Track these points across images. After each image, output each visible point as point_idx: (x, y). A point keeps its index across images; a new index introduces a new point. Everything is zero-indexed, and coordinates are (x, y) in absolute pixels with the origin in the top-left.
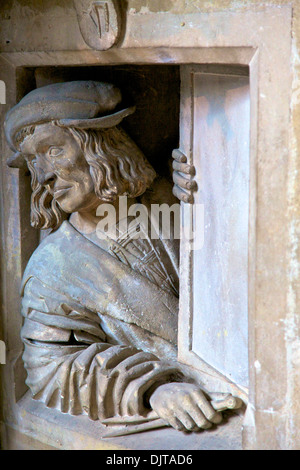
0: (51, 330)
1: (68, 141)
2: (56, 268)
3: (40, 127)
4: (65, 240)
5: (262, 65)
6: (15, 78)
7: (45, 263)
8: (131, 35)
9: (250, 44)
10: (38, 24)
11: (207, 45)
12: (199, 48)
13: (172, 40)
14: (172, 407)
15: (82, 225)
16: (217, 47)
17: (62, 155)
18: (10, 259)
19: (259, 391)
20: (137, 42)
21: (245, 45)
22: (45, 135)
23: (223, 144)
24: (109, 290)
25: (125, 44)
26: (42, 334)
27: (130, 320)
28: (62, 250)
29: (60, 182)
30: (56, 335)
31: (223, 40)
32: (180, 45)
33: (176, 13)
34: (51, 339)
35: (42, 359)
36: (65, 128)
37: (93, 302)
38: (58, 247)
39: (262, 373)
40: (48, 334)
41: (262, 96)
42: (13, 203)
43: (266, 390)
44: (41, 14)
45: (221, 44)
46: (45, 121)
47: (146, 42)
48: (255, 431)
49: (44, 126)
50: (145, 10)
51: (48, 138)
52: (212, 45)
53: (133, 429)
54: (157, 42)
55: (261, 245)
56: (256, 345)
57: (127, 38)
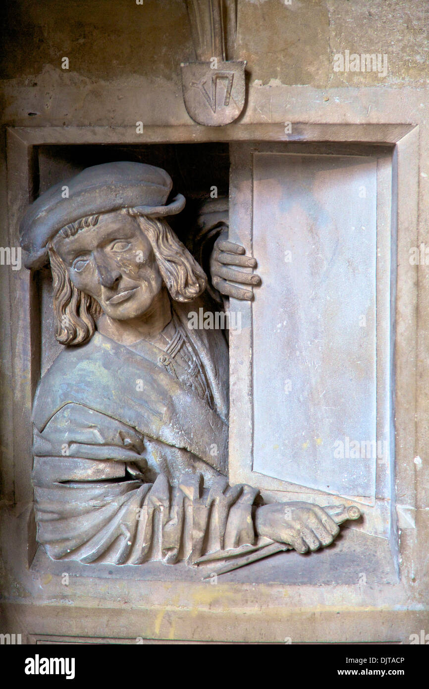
0: (102, 466)
1: (137, 233)
2: (106, 388)
3: (106, 216)
4: (106, 354)
5: (423, 143)
6: (27, 158)
7: (88, 384)
8: (255, 110)
9: (408, 121)
10: (96, 94)
11: (358, 121)
12: (348, 125)
13: (314, 116)
14: (298, 527)
15: (121, 335)
16: (369, 124)
17: (130, 250)
18: (18, 387)
19: (419, 489)
20: (264, 118)
21: (403, 122)
22: (114, 226)
23: (311, 231)
24: (164, 410)
25: (246, 120)
26: (90, 472)
27: (182, 445)
28: (106, 366)
29: (126, 281)
30: (108, 471)
31: (376, 117)
32: (324, 122)
33: (319, 87)
34: (104, 477)
35: (92, 503)
36: (134, 217)
37: (147, 426)
38: (99, 363)
39: (423, 468)
40: (99, 471)
41: (423, 175)
42: (22, 316)
44: (102, 83)
45: (374, 121)
48: (415, 532)
50: (275, 82)
52: (364, 122)
53: (243, 561)
55: (422, 332)
56: (417, 440)
57: (249, 112)
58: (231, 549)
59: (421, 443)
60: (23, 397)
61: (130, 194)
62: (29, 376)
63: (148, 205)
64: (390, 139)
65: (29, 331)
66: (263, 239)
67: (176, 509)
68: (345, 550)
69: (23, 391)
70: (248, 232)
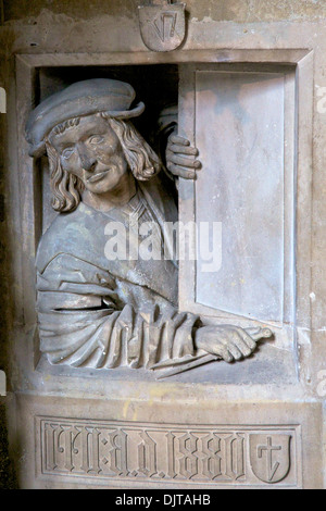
0: (84, 298)
1: (109, 130)
2: (87, 242)
3: (85, 118)
5: (317, 63)
6: (30, 77)
7: (75, 240)
8: (193, 40)
10: (78, 29)
11: (268, 47)
12: (261, 50)
13: (236, 44)
14: (226, 343)
15: (99, 205)
16: (277, 49)
17: (103, 142)
18: (25, 241)
19: (314, 316)
20: (199, 45)
21: (302, 47)
22: (91, 126)
23: (237, 128)
25: (186, 47)
26: (76, 302)
27: (144, 284)
29: (100, 166)
30: (89, 302)
31: (281, 44)
33: (239, 22)
35: (78, 325)
37: (117, 270)
38: (83, 224)
39: (316, 301)
40: (82, 302)
41: (317, 86)
42: (27, 190)
43: (320, 314)
44: (83, 21)
45: (281, 47)
46: (91, 113)
47: (209, 45)
48: (310, 347)
49: (89, 117)
50: (207, 19)
51: (94, 129)
52: (273, 47)
53: (185, 367)
54: (219, 45)
57: (188, 41)
58: (177, 358)
59: (315, 282)
60: (29, 248)
61: (103, 101)
62: (33, 234)
63: (116, 110)
64: (292, 60)
65: (32, 202)
66: (203, 134)
67: (137, 329)
68: (261, 359)
69: (29, 244)
70: (191, 129)
